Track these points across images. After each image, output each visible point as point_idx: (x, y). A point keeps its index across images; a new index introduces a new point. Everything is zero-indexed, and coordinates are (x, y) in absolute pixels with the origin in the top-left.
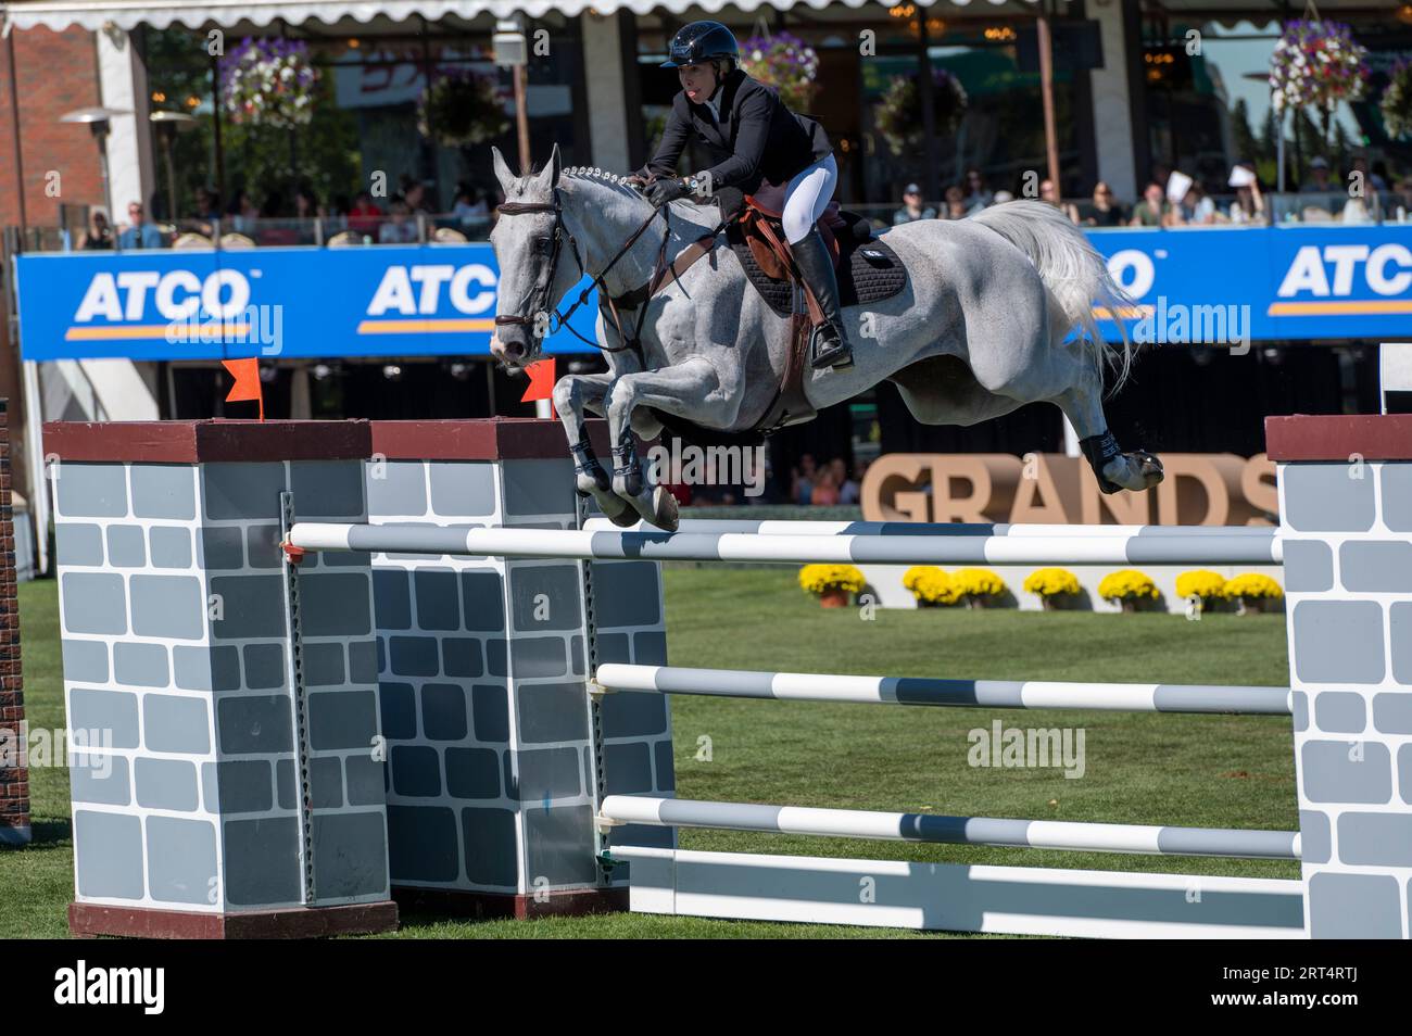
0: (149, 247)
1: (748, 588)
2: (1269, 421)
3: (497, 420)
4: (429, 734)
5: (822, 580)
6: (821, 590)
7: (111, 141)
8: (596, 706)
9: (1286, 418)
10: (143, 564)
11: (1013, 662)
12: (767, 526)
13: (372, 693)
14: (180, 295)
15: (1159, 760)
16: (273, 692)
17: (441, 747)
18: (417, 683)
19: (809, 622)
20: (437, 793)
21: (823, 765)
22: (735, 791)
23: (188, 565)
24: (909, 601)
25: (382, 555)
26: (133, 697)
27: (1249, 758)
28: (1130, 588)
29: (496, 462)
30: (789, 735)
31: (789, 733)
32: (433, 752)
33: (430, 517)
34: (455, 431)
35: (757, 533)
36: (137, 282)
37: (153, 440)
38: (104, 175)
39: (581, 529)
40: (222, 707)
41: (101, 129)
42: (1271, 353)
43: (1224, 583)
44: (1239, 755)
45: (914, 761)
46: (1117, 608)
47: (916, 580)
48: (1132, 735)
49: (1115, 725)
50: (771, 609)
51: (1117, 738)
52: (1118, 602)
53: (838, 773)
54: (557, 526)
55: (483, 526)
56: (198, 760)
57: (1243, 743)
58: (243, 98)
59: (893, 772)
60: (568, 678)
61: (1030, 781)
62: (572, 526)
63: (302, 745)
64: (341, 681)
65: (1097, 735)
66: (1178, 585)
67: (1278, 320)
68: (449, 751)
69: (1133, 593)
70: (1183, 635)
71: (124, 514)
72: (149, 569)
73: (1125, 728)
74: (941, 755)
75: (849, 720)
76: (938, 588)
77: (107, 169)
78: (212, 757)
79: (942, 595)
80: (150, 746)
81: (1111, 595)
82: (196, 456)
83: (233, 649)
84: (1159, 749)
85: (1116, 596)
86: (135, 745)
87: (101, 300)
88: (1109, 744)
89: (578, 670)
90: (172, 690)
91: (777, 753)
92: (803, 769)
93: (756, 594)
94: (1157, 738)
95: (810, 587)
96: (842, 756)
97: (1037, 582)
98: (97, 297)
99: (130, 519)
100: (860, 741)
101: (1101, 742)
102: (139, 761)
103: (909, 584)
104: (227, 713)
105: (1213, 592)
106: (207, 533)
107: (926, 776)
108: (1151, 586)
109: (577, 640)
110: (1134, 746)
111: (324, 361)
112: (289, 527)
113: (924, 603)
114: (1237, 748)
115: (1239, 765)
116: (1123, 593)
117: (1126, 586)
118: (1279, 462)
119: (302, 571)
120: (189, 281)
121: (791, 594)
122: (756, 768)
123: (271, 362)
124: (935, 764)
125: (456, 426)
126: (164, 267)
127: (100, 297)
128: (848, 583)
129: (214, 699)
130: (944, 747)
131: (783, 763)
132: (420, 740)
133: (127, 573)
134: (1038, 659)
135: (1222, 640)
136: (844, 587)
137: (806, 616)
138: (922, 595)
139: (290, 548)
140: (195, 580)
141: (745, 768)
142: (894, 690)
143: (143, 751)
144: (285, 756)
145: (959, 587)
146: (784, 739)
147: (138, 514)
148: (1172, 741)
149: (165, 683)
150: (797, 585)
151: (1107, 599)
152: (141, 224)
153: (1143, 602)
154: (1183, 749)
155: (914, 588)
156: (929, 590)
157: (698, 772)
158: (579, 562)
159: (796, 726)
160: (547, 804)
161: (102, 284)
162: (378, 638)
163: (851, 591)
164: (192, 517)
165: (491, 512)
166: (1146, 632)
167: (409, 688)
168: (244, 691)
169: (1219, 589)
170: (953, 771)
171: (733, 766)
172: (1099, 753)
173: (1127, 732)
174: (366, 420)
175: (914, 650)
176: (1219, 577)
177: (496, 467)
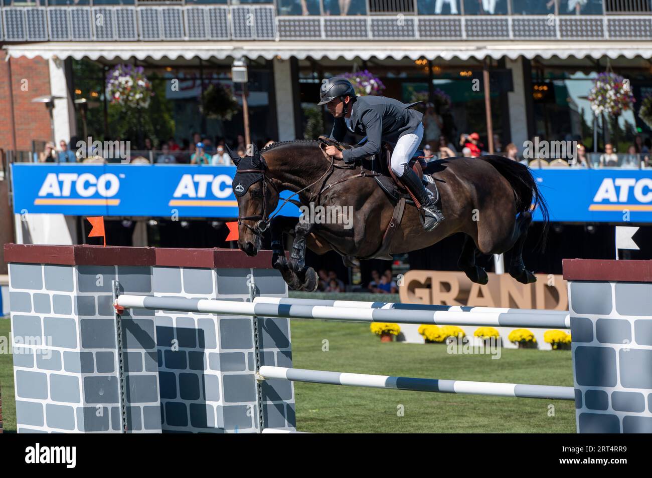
0: (71, 162)
1: (348, 331)
2: (564, 261)
3: (215, 249)
4: (183, 397)
5: (381, 329)
6: (380, 333)
7: (55, 112)
8: (259, 386)
9: (572, 260)
10: (49, 312)
11: (465, 371)
12: (337, 303)
13: (155, 376)
14: (87, 185)
15: (527, 420)
16: (109, 375)
17: (188, 403)
18: (177, 372)
19: (374, 349)
20: (186, 424)
21: (372, 417)
22: (331, 428)
23: (70, 313)
24: (421, 340)
25: (161, 312)
26: (45, 375)
27: (569, 420)
28: (523, 337)
29: (213, 269)
30: (359, 402)
31: (359, 401)
32: (184, 405)
33: (183, 294)
34: (195, 254)
35: (333, 306)
36: (67, 178)
37: (55, 254)
38: (52, 127)
39: (252, 302)
40: (87, 381)
41: (50, 105)
42: (590, 228)
43: (566, 336)
44: (563, 419)
45: (415, 416)
46: (516, 347)
47: (424, 330)
48: (517, 407)
49: (510, 402)
50: (357, 342)
51: (510, 409)
52: (517, 343)
53: (379, 421)
54: (241, 300)
55: (207, 299)
56: (75, 406)
57: (567, 412)
58: (113, 93)
59: (404, 421)
60: (247, 372)
61: (467, 427)
62: (248, 300)
63: (123, 400)
64: (141, 370)
65: (500, 407)
66: (545, 336)
67: (593, 212)
68: (192, 405)
69: (524, 339)
70: (544, 361)
71: (41, 288)
72: (52, 315)
73: (514, 404)
74: (427, 414)
75: (387, 396)
76: (434, 334)
77: (53, 124)
78: (82, 404)
79: (436, 338)
80: (53, 399)
81: (514, 340)
82: (74, 262)
83: (91, 354)
84: (528, 414)
85: (516, 341)
86: (46, 398)
87: (51, 186)
88: (505, 411)
89: (251, 368)
90: (63, 372)
91: (352, 411)
92: (363, 418)
93: (350, 334)
94: (528, 409)
95: (375, 332)
96: (382, 413)
97: (480, 333)
98: (49, 185)
99: (44, 291)
100: (391, 406)
101: (501, 410)
102: (48, 405)
103: (421, 332)
104: (89, 383)
105: (561, 340)
106: (79, 298)
107: (420, 424)
108: (533, 337)
109: (250, 354)
110: (517, 413)
111: (154, 218)
112: (117, 296)
113: (428, 341)
114: (565, 415)
115: (564, 423)
116: (519, 339)
117: (521, 336)
118: (569, 281)
119: (123, 317)
120: (91, 178)
121: (367, 334)
122: (341, 417)
123: (129, 218)
124: (424, 418)
125: (195, 251)
126: (80, 171)
127: (50, 184)
128: (392, 330)
129: (82, 377)
130: (429, 410)
131: (355, 415)
132: (178, 399)
133: (42, 316)
134: (478, 369)
135: (564, 363)
136: (391, 332)
137: (373, 346)
138: (427, 337)
139: (117, 307)
140: (73, 320)
141: (336, 417)
142: (395, 383)
143: (49, 401)
144: (115, 405)
145: (444, 334)
146: (356, 404)
147: (48, 289)
148: (534, 411)
149: (60, 369)
150: (369, 331)
151: (512, 342)
152: (66, 151)
153: (528, 344)
154: (539, 415)
155: (423, 334)
156: (430, 335)
157: (314, 418)
158: (251, 318)
159: (361, 398)
160: (236, 431)
161: (51, 178)
162: (158, 350)
163: (394, 335)
164: (72, 291)
165: (211, 292)
166: (529, 358)
167: (173, 375)
168: (96, 374)
169: (564, 339)
170: (432, 422)
171: (331, 416)
172: (500, 415)
173: (515, 405)
174: (154, 247)
175: (421, 363)
176: (564, 333)
177: (213, 271)
